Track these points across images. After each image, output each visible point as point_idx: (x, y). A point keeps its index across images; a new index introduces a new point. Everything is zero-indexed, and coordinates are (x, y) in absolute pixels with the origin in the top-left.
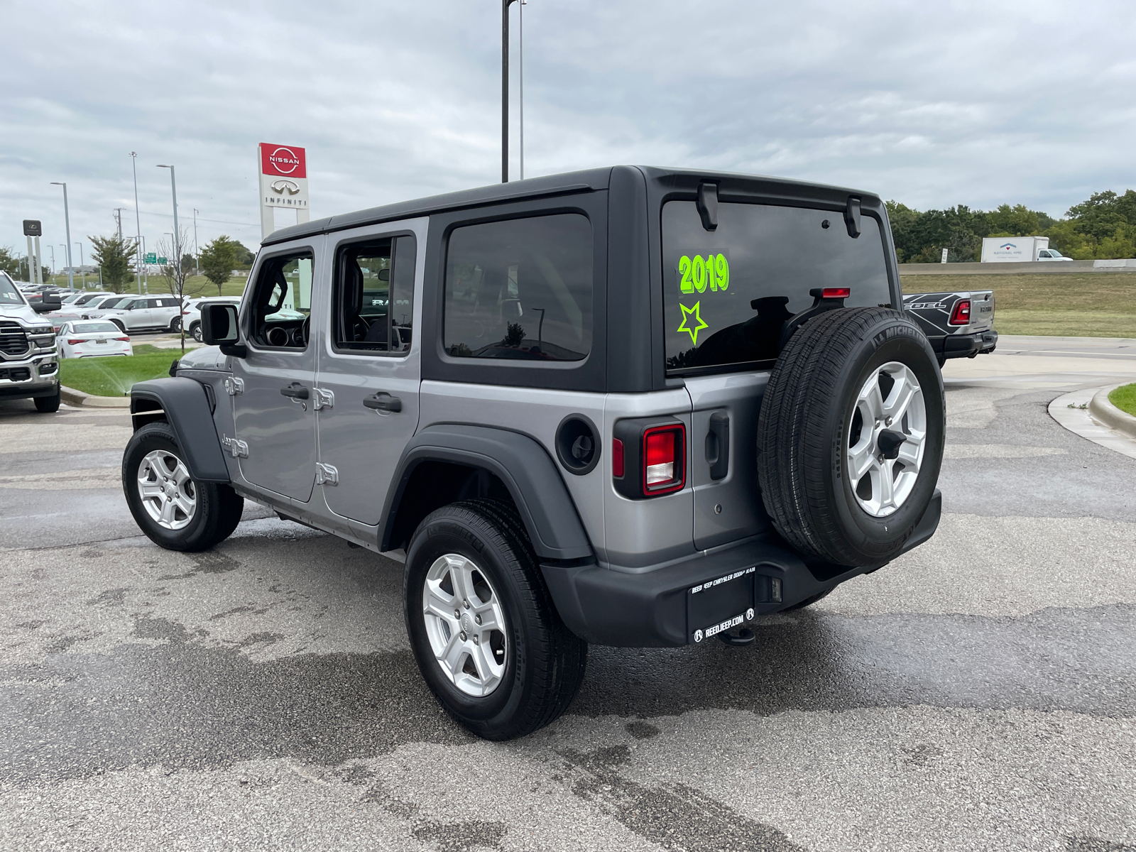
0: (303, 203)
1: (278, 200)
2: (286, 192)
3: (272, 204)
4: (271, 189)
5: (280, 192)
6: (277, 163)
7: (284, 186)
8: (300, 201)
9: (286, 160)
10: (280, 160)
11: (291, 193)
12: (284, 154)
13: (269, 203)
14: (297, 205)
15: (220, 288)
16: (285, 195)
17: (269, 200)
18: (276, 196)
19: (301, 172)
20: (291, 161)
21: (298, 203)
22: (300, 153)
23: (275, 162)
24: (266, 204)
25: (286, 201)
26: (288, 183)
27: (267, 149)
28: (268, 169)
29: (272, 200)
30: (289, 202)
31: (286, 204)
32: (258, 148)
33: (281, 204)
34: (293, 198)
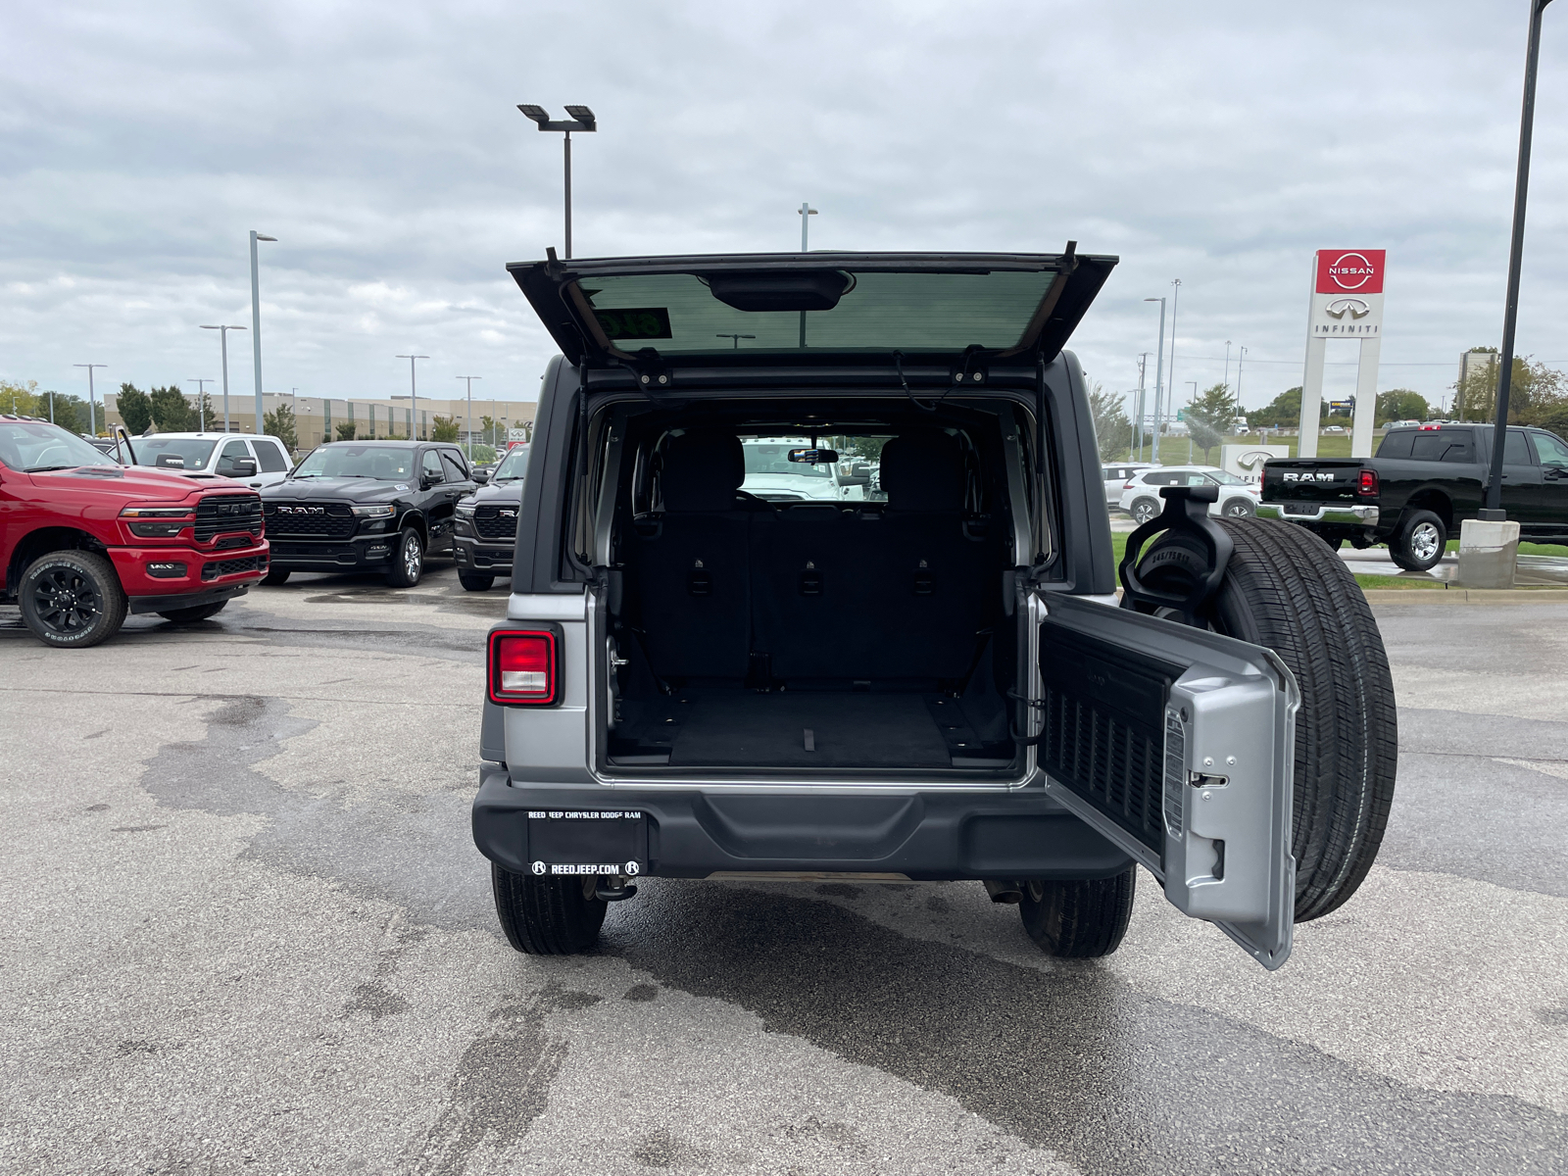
0: (1372, 329)
1: (1335, 328)
2: (1347, 316)
3: (1325, 334)
4: (1326, 314)
5: (1339, 316)
6: (1340, 276)
7: (1346, 307)
8: (1368, 327)
9: (1353, 271)
10: (1345, 271)
11: (1356, 316)
12: (1353, 261)
13: (1320, 333)
14: (1364, 333)
15: (1207, 453)
16: (1347, 321)
17: (1320, 329)
18: (1331, 322)
19: (1375, 285)
20: (1362, 271)
21: (1364, 330)
22: (1377, 258)
23: (1337, 275)
24: (1315, 334)
25: (1346, 329)
26: (1352, 302)
27: (1326, 258)
28: (1325, 285)
29: (1326, 329)
30: (1352, 329)
31: (1346, 333)
32: (1315, 258)
33: (1338, 333)
34: (1357, 323)
